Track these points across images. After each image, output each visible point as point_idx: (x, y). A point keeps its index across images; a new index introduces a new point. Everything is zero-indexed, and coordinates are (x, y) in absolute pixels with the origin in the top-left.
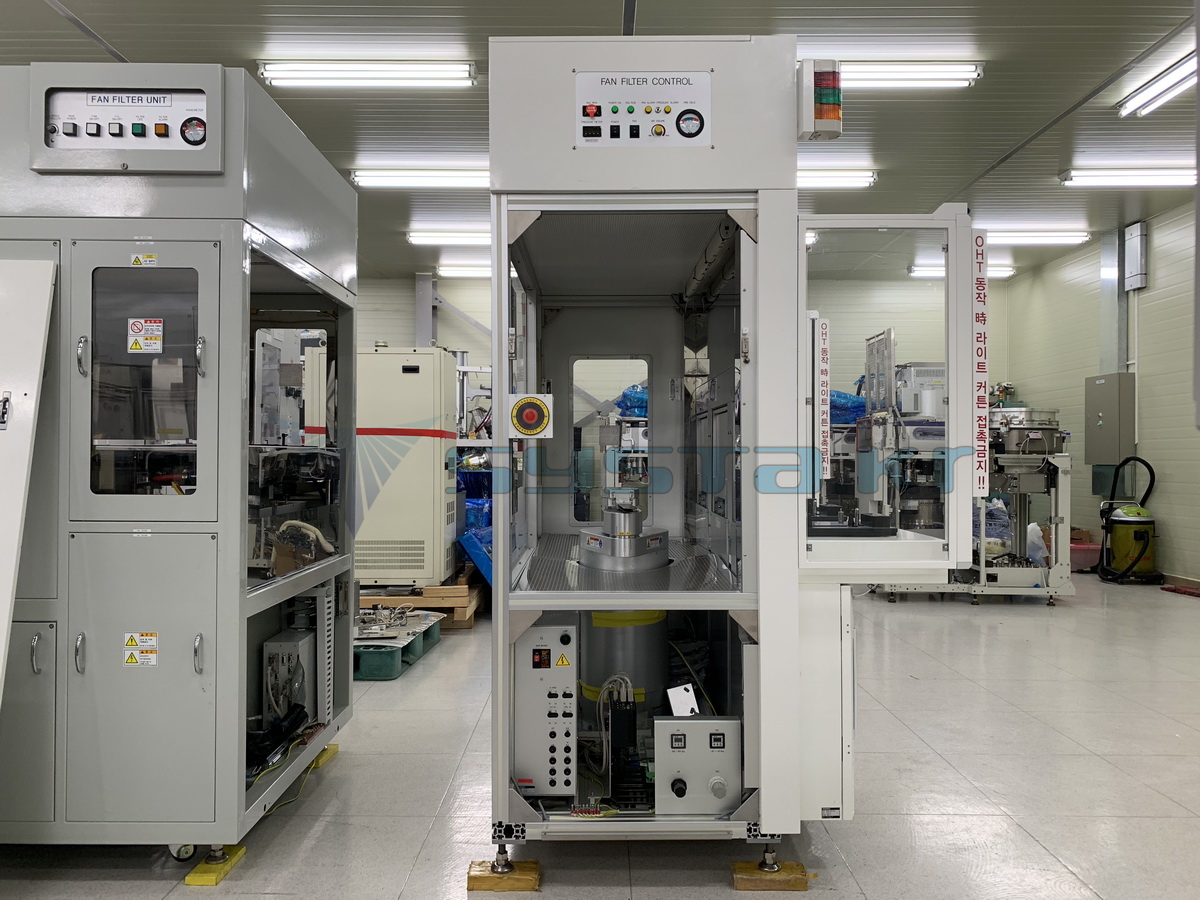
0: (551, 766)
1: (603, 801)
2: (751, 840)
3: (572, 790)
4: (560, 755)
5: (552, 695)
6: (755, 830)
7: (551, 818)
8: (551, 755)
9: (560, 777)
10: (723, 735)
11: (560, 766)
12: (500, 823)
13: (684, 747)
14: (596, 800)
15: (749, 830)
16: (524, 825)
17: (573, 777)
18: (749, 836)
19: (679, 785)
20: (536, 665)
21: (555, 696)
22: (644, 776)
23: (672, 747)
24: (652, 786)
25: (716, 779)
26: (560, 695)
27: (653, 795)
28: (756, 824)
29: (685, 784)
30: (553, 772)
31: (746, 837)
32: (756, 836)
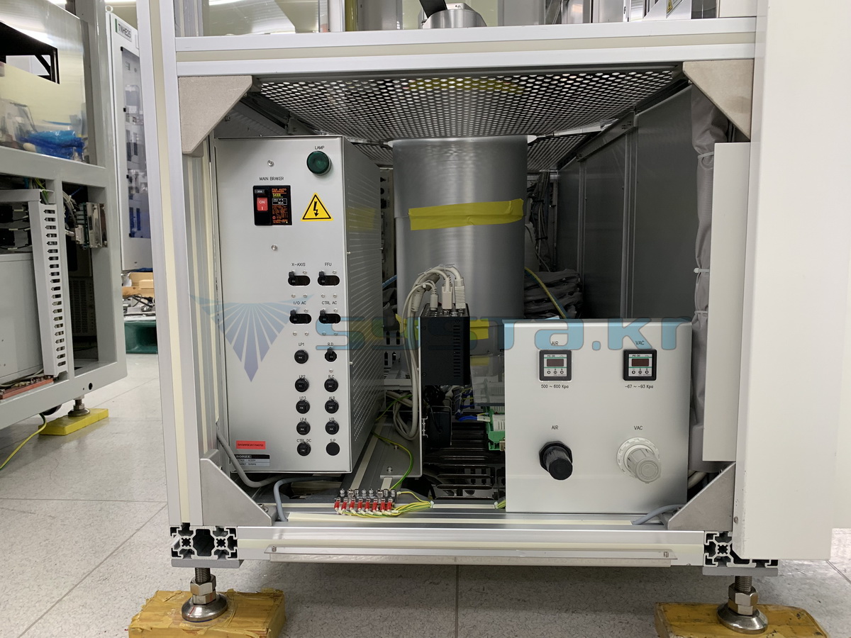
0: (299, 417)
1: (408, 484)
2: (713, 570)
3: (341, 463)
4: (316, 395)
5: (298, 280)
6: (723, 549)
7: (292, 516)
8: (298, 396)
9: (319, 439)
10: (654, 353)
11: (317, 417)
12: (186, 527)
13: (568, 377)
14: (393, 482)
15: (709, 549)
16: (233, 531)
17: (343, 438)
18: (708, 562)
19: (557, 455)
20: (262, 219)
21: (303, 281)
22: (486, 440)
23: (542, 378)
24: (500, 457)
25: (634, 443)
26: (314, 278)
27: (502, 472)
28: (724, 536)
29: (569, 452)
30: (304, 428)
31: (701, 562)
32: (723, 561)
